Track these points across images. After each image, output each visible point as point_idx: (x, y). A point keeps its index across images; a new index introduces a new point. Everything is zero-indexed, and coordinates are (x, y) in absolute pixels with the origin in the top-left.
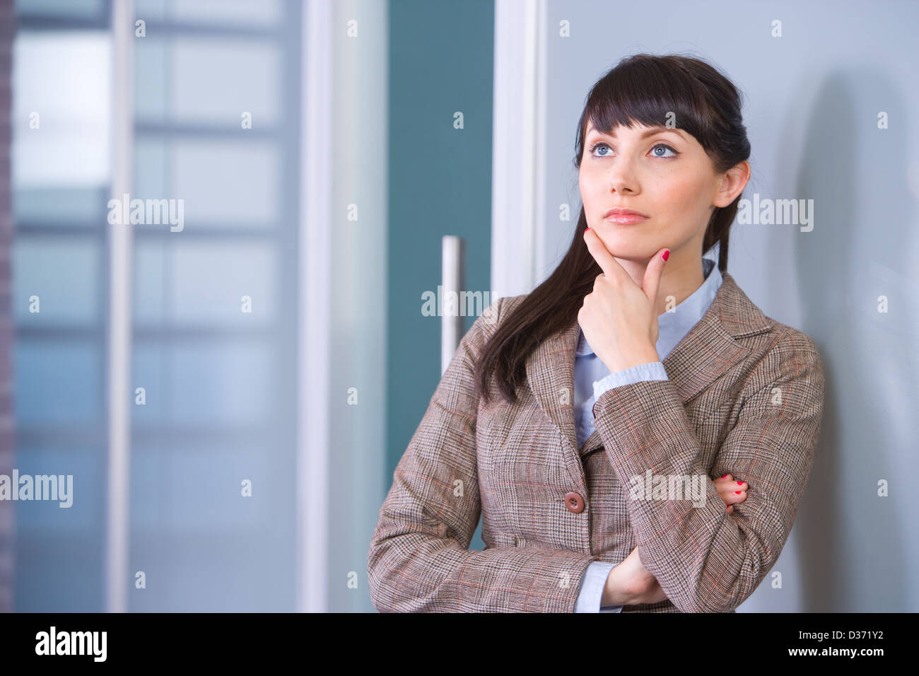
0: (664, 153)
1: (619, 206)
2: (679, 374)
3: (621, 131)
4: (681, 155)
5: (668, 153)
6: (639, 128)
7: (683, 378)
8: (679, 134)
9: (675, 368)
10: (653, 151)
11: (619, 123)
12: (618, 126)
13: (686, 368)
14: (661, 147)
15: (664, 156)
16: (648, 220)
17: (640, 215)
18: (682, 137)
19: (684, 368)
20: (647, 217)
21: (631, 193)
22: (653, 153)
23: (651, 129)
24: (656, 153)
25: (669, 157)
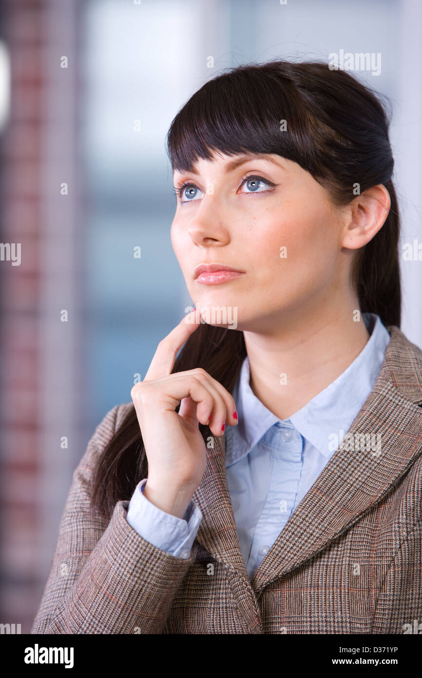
0: (258, 187)
1: (205, 262)
2: (358, 466)
3: (202, 164)
4: (278, 188)
5: (263, 186)
6: (222, 159)
7: (364, 470)
8: (272, 161)
9: (351, 458)
10: (245, 186)
11: (197, 155)
12: (197, 160)
13: (366, 456)
14: (255, 179)
15: (258, 190)
16: (244, 276)
17: (231, 271)
18: (278, 164)
19: (363, 457)
20: (241, 272)
21: (217, 243)
22: (245, 189)
23: (236, 158)
24: (249, 188)
25: (262, 192)
